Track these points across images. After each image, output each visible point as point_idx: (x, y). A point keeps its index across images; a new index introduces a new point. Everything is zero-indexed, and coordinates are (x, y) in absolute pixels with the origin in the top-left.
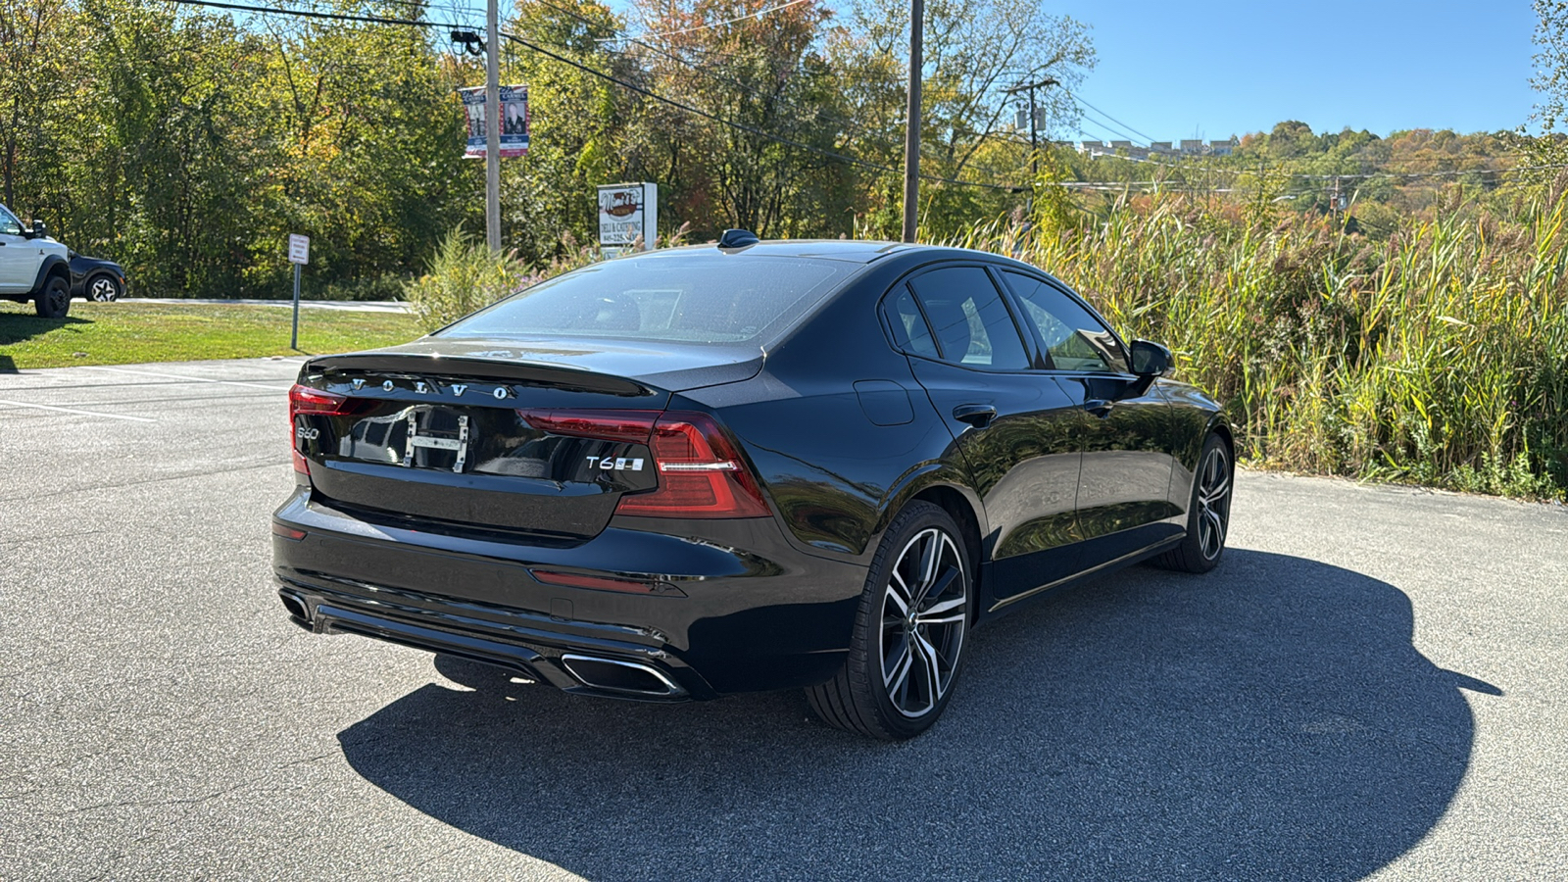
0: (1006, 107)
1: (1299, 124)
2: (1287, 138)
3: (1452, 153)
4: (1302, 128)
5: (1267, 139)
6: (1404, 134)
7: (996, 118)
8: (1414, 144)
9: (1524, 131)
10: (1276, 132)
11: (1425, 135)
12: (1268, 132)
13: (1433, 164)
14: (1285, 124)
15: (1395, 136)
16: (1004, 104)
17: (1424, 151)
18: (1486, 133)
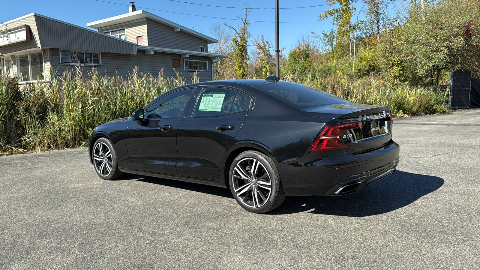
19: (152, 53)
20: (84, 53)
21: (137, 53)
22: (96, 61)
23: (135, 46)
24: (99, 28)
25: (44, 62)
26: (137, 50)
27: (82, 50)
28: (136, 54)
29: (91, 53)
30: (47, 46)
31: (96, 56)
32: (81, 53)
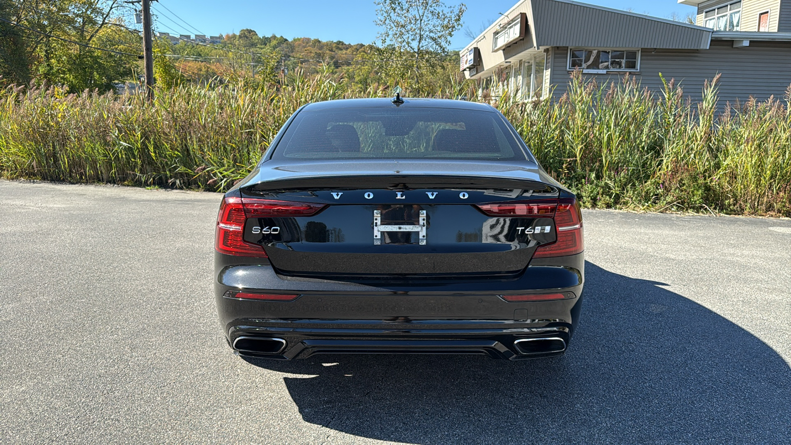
0: (113, 10)
1: (252, 31)
2: (247, 37)
3: (320, 50)
4: (253, 33)
5: (238, 37)
6: (299, 39)
7: (107, 16)
8: (304, 45)
9: (375, 44)
10: (242, 34)
11: (308, 40)
12: (238, 34)
13: (313, 55)
14: (245, 30)
15: (295, 40)
16: (111, 8)
17: (308, 48)
18: (332, 42)
19: (746, 43)
20: (610, 51)
21: (710, 45)
22: (631, 65)
23: (708, 33)
24: (698, 4)
25: (546, 70)
26: (712, 40)
27: (606, 47)
28: (708, 48)
29: (623, 51)
30: (549, 44)
31: (632, 56)
32: (606, 52)
